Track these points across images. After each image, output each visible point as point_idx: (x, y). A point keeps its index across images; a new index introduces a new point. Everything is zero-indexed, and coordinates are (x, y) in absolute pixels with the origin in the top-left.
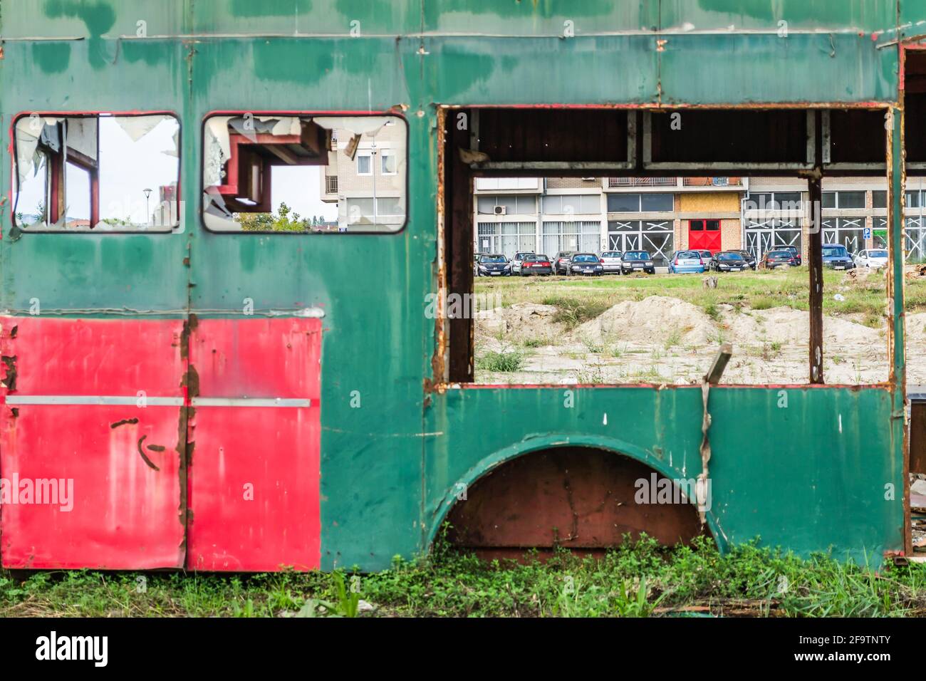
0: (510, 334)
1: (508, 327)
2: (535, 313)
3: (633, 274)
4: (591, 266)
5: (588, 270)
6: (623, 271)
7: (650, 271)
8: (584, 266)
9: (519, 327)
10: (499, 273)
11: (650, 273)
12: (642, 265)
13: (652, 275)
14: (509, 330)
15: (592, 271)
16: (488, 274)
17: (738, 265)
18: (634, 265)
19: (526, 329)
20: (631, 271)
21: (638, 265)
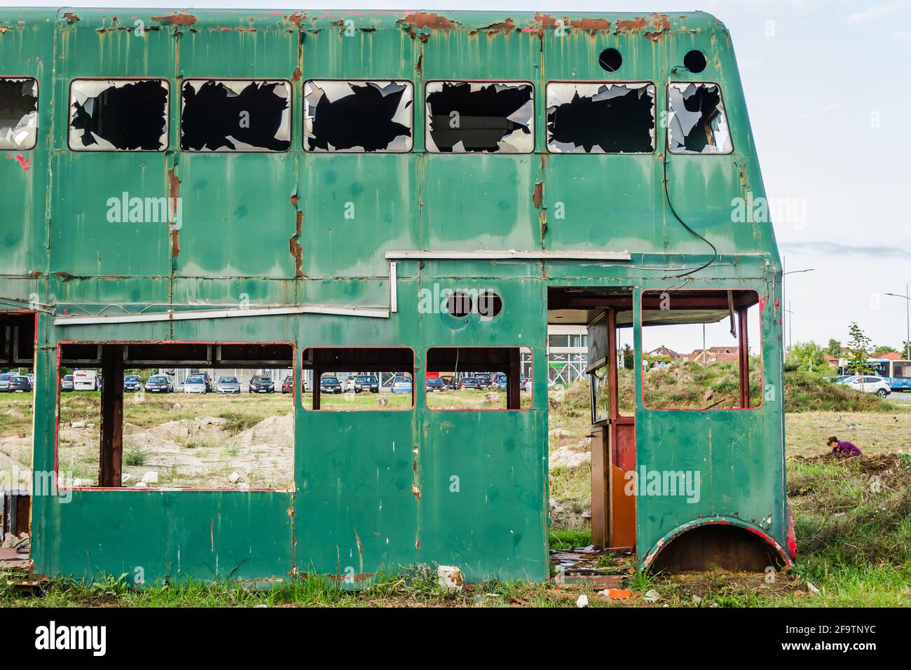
0: (190, 438)
1: (189, 433)
2: (210, 423)
3: (362, 393)
4: (332, 387)
5: (330, 390)
6: (356, 391)
7: (375, 390)
8: (327, 387)
9: (197, 433)
10: (265, 391)
11: (373, 392)
12: (369, 386)
13: (376, 394)
14: (190, 436)
15: (332, 390)
16: (257, 391)
17: (439, 388)
18: (363, 386)
19: (201, 434)
20: (361, 390)
21: (366, 386)
